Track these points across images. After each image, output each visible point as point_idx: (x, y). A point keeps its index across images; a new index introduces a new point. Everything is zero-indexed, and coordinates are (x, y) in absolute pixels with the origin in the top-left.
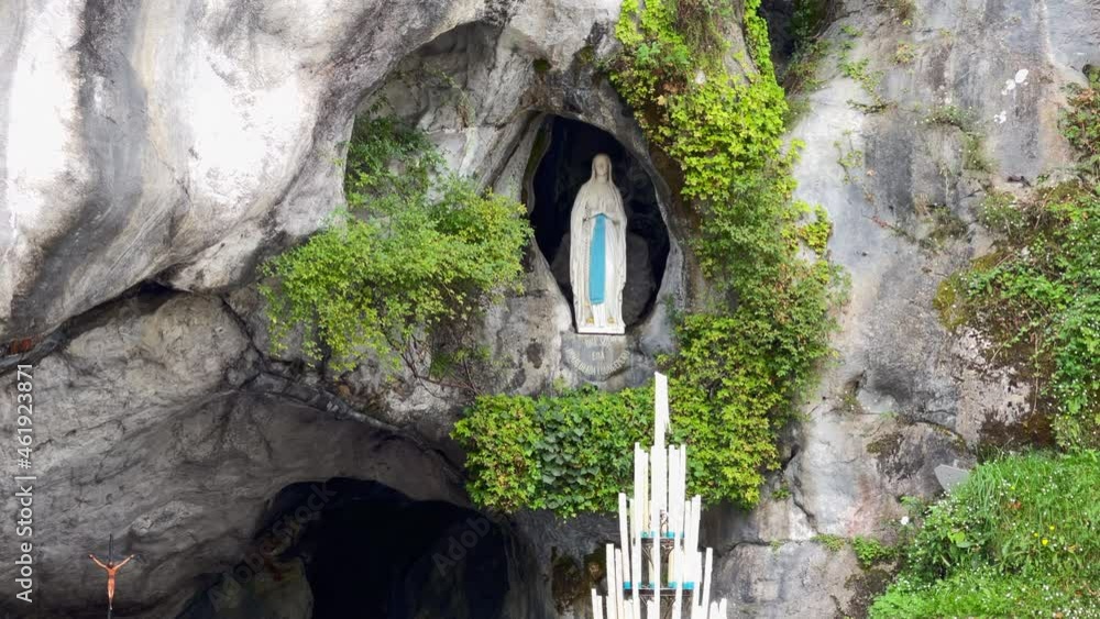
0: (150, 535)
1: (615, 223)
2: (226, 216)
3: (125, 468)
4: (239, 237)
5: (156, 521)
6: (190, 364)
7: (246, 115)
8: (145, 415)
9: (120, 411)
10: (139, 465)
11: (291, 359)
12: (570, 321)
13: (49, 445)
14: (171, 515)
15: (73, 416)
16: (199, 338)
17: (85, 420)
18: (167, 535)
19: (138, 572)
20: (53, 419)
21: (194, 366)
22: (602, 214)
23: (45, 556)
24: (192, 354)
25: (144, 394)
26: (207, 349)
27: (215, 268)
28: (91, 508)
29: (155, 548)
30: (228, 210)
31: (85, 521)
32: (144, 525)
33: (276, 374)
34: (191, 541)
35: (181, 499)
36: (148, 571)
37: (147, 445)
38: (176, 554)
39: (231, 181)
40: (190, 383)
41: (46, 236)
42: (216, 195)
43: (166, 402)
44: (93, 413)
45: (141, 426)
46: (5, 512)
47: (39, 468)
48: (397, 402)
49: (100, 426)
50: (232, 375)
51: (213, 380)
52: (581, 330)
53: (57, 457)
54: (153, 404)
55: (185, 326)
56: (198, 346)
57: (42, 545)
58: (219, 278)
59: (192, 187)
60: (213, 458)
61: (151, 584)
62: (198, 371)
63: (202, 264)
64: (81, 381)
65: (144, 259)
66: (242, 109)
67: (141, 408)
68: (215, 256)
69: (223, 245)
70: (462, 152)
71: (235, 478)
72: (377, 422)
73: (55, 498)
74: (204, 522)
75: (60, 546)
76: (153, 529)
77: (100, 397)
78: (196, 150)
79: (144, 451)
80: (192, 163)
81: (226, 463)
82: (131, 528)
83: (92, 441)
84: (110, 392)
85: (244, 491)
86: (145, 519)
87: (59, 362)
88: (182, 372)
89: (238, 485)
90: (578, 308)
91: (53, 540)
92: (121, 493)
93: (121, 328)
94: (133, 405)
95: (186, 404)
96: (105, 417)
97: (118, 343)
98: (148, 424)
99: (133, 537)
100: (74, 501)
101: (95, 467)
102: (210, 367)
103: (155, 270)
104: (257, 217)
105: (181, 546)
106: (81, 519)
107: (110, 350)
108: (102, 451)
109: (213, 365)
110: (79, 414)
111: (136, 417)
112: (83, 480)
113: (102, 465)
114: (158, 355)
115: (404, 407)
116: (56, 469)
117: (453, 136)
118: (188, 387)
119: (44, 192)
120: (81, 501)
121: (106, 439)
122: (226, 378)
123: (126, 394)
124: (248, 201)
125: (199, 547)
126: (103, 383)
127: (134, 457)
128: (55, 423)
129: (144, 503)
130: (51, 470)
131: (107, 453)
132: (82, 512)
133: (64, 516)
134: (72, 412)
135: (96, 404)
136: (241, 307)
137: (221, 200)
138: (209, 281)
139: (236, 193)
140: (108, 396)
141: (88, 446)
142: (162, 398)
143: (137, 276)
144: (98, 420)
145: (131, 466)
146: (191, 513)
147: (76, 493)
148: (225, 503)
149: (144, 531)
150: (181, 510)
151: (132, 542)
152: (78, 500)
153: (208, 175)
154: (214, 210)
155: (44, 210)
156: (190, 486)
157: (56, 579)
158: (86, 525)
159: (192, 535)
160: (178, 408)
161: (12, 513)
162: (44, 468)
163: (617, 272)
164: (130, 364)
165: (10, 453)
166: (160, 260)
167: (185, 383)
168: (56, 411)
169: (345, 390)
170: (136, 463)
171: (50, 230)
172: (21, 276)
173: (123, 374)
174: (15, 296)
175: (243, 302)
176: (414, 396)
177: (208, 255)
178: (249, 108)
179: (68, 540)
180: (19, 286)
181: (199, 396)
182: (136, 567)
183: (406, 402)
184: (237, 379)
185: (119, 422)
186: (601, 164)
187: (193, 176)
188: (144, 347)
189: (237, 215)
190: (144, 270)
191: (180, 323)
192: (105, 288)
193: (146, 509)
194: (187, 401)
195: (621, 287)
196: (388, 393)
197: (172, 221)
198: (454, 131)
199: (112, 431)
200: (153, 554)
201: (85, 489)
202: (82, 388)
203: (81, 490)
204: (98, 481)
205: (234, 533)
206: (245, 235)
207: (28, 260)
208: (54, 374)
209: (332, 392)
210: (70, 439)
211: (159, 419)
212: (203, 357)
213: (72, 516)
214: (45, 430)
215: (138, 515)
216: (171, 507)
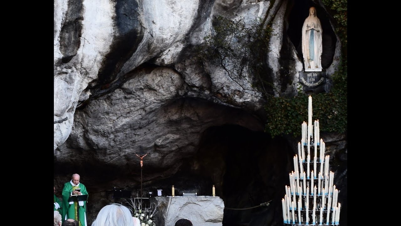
0: (162, 145)
1: (318, 31)
2: (167, 42)
3: (149, 124)
4: (175, 47)
5: (163, 140)
6: (165, 89)
7: (172, 8)
8: (152, 106)
9: (143, 105)
10: (154, 122)
11: (199, 86)
12: (302, 68)
13: (121, 117)
14: (168, 139)
15: (128, 107)
16: (167, 80)
17: (132, 108)
18: (167, 145)
19: (160, 158)
20: (122, 109)
21: (166, 90)
22: (313, 29)
23: (127, 153)
24: (165, 86)
25: (151, 99)
26: (170, 84)
27: (168, 57)
28: (139, 137)
29: (164, 149)
30: (167, 40)
31: (138, 141)
32: (159, 142)
33: (195, 91)
34: (177, 147)
35: (171, 133)
36: (163, 157)
37: (155, 115)
38: (172, 151)
39: (168, 30)
40: (165, 95)
41: (106, 54)
42: (162, 36)
43: (158, 102)
44: (134, 106)
45: (151, 110)
46: (110, 139)
47: (119, 124)
48: (238, 99)
49: (138, 110)
50: (180, 92)
51: (174, 94)
52: (306, 71)
53: (125, 121)
54: (154, 103)
55: (161, 77)
56: (166, 83)
57: (125, 149)
58: (170, 61)
59: (154, 33)
60: (178, 119)
61: (165, 162)
62: (168, 91)
63: (163, 57)
64: (128, 96)
65: (140, 58)
66: (171, 6)
67: (150, 104)
68: (167, 54)
69: (169, 50)
70: (258, 11)
71: (188, 126)
72: (232, 106)
73: (126, 134)
74: (180, 141)
75: (132, 149)
76: (162, 143)
77: (136, 101)
78: (155, 22)
79: (155, 118)
80: (153, 26)
81: (183, 121)
82: (155, 143)
83: (135, 115)
84: (139, 99)
85: (193, 130)
86: (160, 140)
87: (120, 91)
88: (163, 92)
89: (190, 128)
90: (305, 63)
91: (128, 148)
92: (149, 132)
93: (140, 79)
94: (147, 103)
95: (166, 102)
96: (139, 107)
97: (139, 84)
98: (153, 109)
99: (156, 146)
100: (133, 135)
101: (138, 123)
102: (172, 90)
103: (145, 61)
104: (180, 40)
105: (174, 149)
106: (137, 140)
107: (137, 86)
108: (139, 118)
109: (172, 89)
110: (130, 107)
111: (149, 107)
112: (135, 128)
113: (140, 123)
114: (153, 87)
115: (241, 100)
116: (125, 125)
117: (254, 5)
118: (165, 97)
119: (105, 40)
120: (136, 135)
121: (140, 115)
122: (178, 93)
123: (144, 100)
124: (174, 36)
125: (180, 149)
126: (136, 96)
127: (151, 120)
128: (122, 110)
129: (158, 134)
130: (123, 125)
131: (141, 119)
132: (136, 138)
133: (131, 139)
134: (127, 106)
135: (135, 103)
136: (179, 69)
137: (165, 37)
138: (166, 62)
139: (170, 34)
140: (139, 101)
141: (135, 117)
142: (157, 100)
143: (139, 63)
144: (136, 109)
145: (151, 123)
146: (175, 138)
147: (134, 132)
148: (186, 134)
149: (159, 144)
150: (172, 137)
151: (156, 148)
152: (134, 134)
153: (160, 29)
154: (162, 40)
155: (105, 45)
156: (173, 128)
157: (132, 160)
158: (139, 142)
159: (177, 145)
160: (163, 103)
161: (112, 139)
162: (121, 124)
163: (318, 49)
164: (144, 90)
165: (109, 120)
166: (146, 57)
167: (164, 95)
168: (122, 106)
169: (220, 96)
170: (153, 122)
171: (108, 51)
172: (100, 66)
173: (143, 94)
174: (99, 72)
175: (180, 68)
176: (244, 97)
177: (164, 54)
178: (173, 5)
179: (134, 147)
180: (100, 69)
181: (170, 99)
182: (159, 156)
183: (242, 99)
184: (181, 93)
185: (143, 109)
186: (312, 10)
187: (154, 30)
188: (148, 84)
189: (171, 41)
190: (141, 61)
191: (159, 76)
192: (128, 68)
193: (159, 137)
194: (166, 101)
195: (320, 54)
196: (235, 96)
197: (148, 45)
198: (255, 3)
199: (142, 112)
200: (164, 151)
201: (136, 131)
202: (130, 98)
203: (135, 131)
204: (140, 128)
205: (191, 144)
206: (177, 46)
207: (102, 61)
208: (119, 94)
209: (215, 96)
210: (128, 115)
211: (157, 107)
212: (169, 87)
213: (133, 139)
214: (119, 112)
215: (156, 139)
216: (168, 136)
